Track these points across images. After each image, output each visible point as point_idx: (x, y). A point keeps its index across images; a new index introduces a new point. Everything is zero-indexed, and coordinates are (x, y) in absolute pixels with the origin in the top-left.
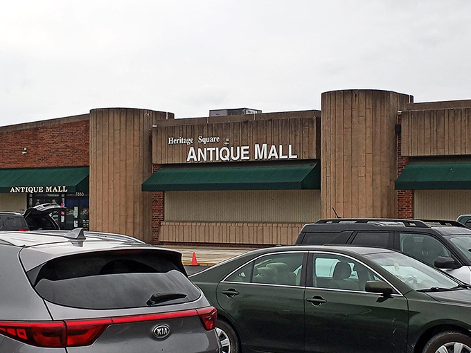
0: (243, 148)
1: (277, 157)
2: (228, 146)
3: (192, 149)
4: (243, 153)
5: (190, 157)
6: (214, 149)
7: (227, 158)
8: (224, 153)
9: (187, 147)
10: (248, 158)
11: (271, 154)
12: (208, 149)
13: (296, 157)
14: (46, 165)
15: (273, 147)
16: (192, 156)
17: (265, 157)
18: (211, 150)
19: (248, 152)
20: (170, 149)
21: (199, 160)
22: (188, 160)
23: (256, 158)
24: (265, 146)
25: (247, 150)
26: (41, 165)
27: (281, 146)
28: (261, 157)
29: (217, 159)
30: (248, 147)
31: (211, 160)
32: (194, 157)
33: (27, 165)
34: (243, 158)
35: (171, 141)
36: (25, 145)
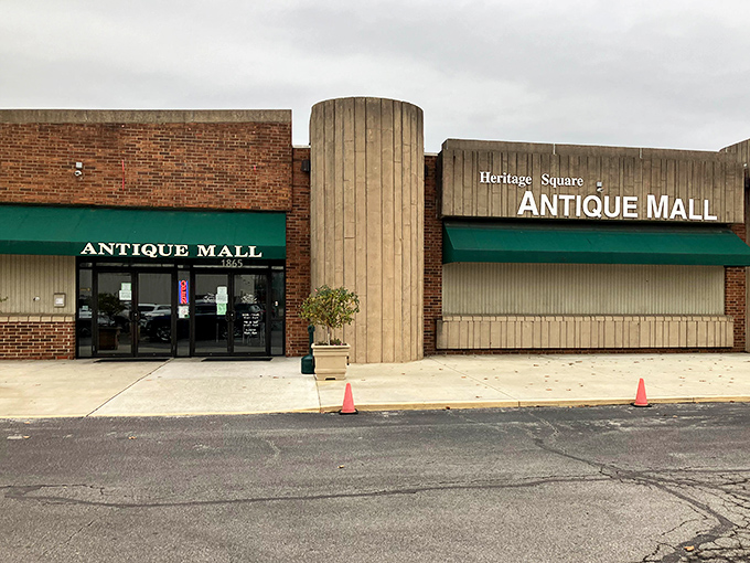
0: (626, 199)
1: (685, 217)
2: (598, 195)
3: (528, 194)
4: (626, 206)
5: (523, 207)
6: (573, 197)
7: (597, 213)
8: (593, 205)
9: (519, 191)
10: (635, 215)
11: (675, 212)
12: (561, 197)
13: (715, 218)
14: (145, 202)
15: (679, 201)
16: (528, 206)
17: (666, 216)
18: (567, 198)
19: (634, 206)
20: (483, 192)
21: (543, 213)
22: (521, 212)
23: (649, 216)
24: (664, 199)
25: (633, 202)
26: (128, 201)
27: (691, 201)
28: (658, 215)
29: (578, 214)
30: (635, 199)
31: (566, 214)
32: (533, 207)
33: (85, 200)
34: (626, 214)
35: (486, 177)
36: (78, 156)
